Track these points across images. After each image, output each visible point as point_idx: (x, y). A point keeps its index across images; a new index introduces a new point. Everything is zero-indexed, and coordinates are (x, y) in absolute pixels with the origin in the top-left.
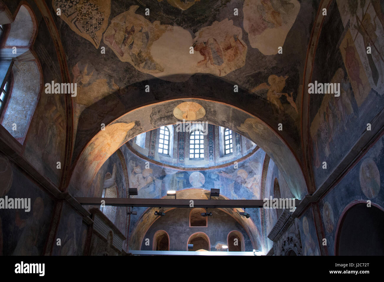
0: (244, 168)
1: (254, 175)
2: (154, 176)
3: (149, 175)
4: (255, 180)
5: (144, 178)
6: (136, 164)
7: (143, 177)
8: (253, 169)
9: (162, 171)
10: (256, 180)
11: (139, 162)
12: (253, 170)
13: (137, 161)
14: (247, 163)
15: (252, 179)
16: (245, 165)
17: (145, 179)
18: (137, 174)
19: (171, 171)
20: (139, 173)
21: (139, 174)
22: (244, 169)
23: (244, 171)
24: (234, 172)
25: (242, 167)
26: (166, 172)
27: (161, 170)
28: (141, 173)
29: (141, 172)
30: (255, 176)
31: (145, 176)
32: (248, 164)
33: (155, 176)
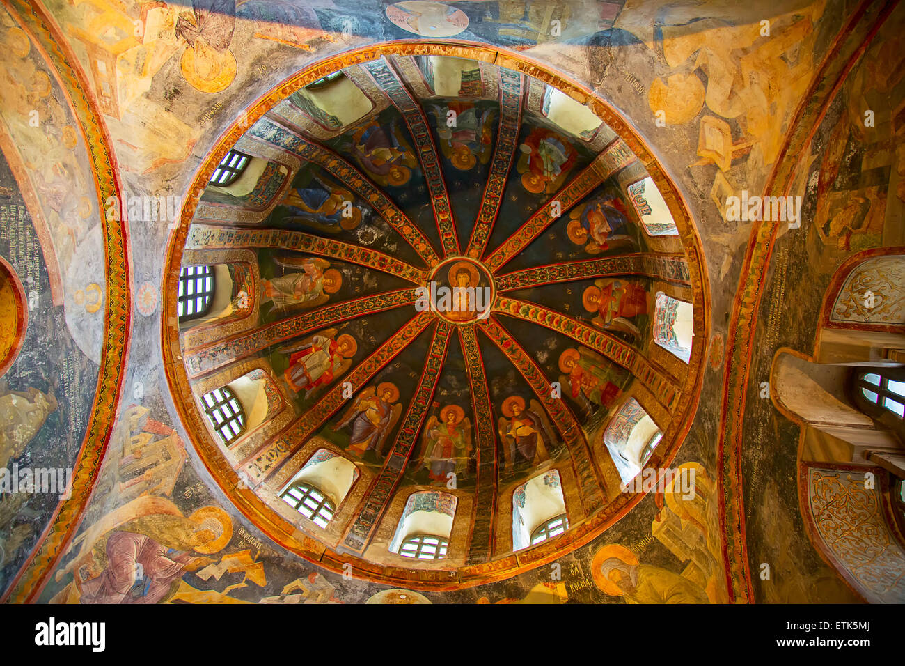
0: (211, 103)
1: (154, 89)
2: (652, 62)
3: (671, 74)
4: (137, 66)
5: (702, 74)
6: (712, 182)
7: (705, 83)
8: (170, 118)
9: (602, 76)
10: (133, 68)
11: (695, 185)
12: (167, 110)
13: (702, 196)
14: (203, 137)
15: (155, 63)
16: (208, 124)
17: (699, 63)
18: (726, 120)
19: (557, 60)
20: (714, 115)
21: (718, 111)
22: (208, 98)
23: (206, 90)
24: (252, 65)
25: (220, 103)
26: (586, 61)
27: (605, 80)
28: (705, 110)
29: (705, 118)
30: (146, 84)
31: (694, 80)
32: (197, 133)
33: (645, 60)
